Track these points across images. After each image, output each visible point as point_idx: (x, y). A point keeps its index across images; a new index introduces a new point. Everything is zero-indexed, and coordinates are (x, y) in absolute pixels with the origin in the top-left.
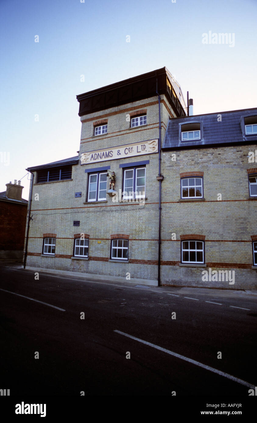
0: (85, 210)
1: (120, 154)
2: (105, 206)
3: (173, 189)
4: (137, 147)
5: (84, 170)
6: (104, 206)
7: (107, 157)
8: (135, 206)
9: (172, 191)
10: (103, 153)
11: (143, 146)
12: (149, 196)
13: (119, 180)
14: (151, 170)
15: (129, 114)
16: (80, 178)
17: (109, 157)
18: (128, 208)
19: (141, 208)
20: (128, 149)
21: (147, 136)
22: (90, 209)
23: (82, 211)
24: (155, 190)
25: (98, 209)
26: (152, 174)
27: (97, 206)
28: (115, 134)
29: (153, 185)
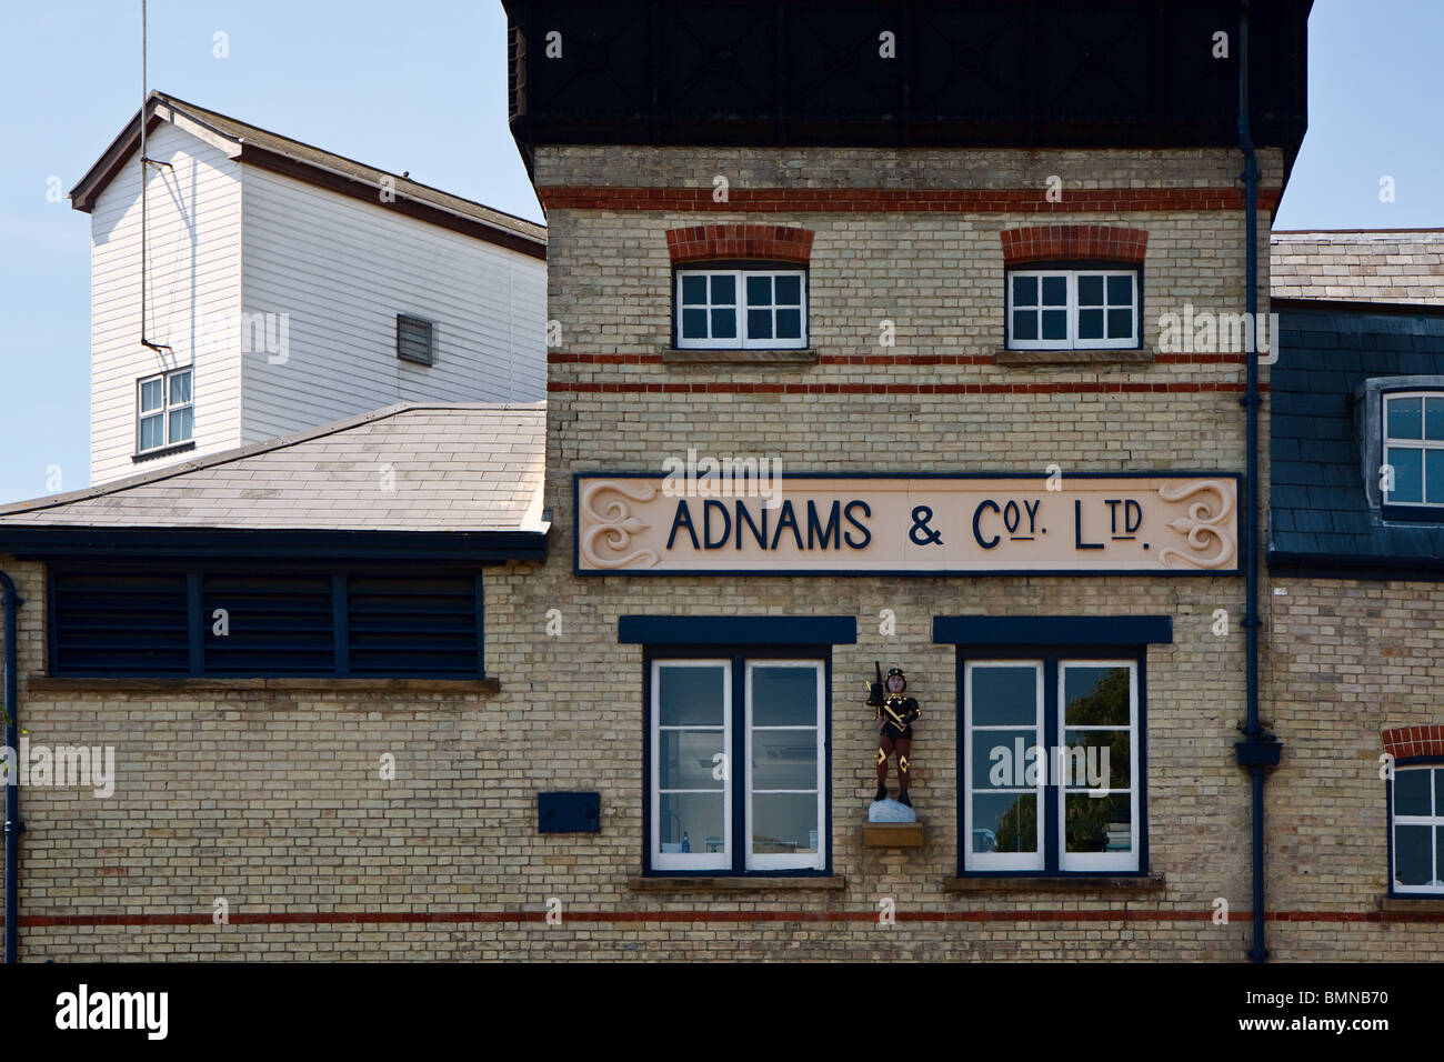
0: (642, 936)
1: (934, 537)
2: (833, 917)
3: (1337, 831)
4: (1078, 503)
5: (614, 620)
6: (813, 918)
7: (824, 546)
8: (1072, 924)
9: (1332, 841)
10: (788, 508)
11: (1121, 510)
12: (1175, 866)
13: (937, 735)
14: (1183, 685)
15: (997, 236)
16: (569, 678)
17: (837, 546)
18: (1019, 936)
19: (1119, 944)
20: (1002, 509)
21: (1151, 436)
22: (691, 934)
23: (614, 946)
24: (1214, 828)
25: (769, 936)
26: (1196, 715)
27: (746, 908)
28: (881, 376)
29: (1200, 791)
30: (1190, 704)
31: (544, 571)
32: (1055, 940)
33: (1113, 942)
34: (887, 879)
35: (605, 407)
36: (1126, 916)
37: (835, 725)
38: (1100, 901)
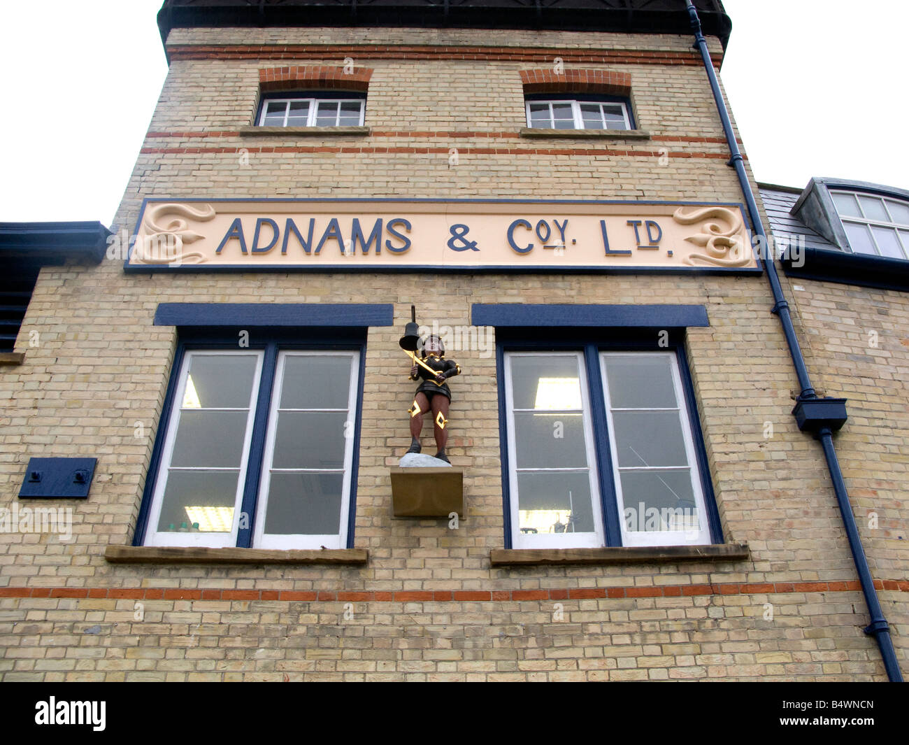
0: (111, 617)
1: (472, 246)
2: (351, 597)
4: (602, 223)
5: (154, 306)
6: (325, 597)
7: (366, 250)
8: (648, 602)
10: (334, 224)
11: (642, 230)
12: (758, 534)
13: (477, 406)
14: (729, 361)
15: (516, 72)
16: (95, 353)
17: (378, 251)
18: (585, 617)
19: (709, 623)
20: (534, 226)
21: (658, 182)
22: (172, 615)
23: (72, 629)
24: (791, 493)
25: (269, 618)
26: (748, 386)
27: (245, 585)
28: (424, 143)
29: (767, 456)
30: (739, 377)
31: (98, 270)
32: (630, 621)
33: (701, 621)
34: (419, 553)
35: (184, 162)
36: (712, 590)
37: (366, 397)
38: (678, 573)
